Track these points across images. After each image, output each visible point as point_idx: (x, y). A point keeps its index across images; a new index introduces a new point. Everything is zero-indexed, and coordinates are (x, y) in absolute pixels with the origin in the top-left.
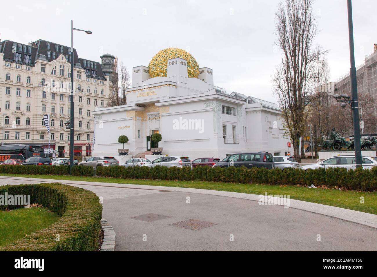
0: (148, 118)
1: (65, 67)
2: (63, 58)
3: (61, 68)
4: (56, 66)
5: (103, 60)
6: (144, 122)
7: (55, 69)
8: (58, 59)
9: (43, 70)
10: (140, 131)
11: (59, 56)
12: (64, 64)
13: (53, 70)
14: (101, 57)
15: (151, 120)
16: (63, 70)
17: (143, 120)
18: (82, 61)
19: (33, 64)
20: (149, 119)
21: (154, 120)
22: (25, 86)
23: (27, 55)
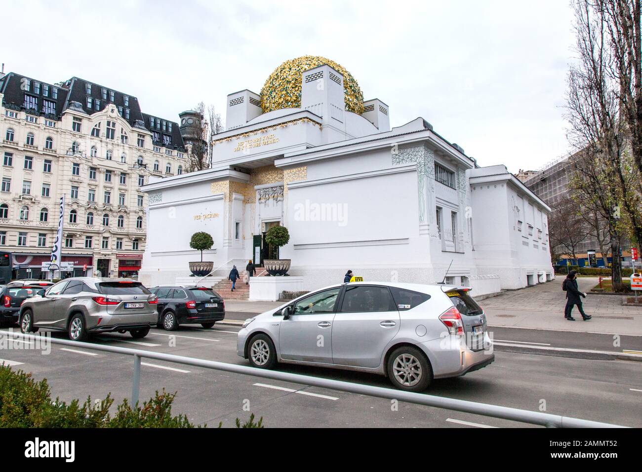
0: (258, 197)
1: (117, 125)
2: (112, 111)
3: (109, 127)
4: (99, 123)
5: (183, 119)
6: (248, 205)
7: (97, 128)
8: (104, 111)
9: (77, 127)
10: (240, 226)
11: (107, 107)
12: (114, 120)
13: (94, 129)
14: (181, 116)
15: (263, 201)
16: (112, 129)
17: (245, 202)
18: (147, 118)
19: (58, 116)
20: (260, 199)
21: (271, 200)
22: (42, 153)
23: (48, 101)
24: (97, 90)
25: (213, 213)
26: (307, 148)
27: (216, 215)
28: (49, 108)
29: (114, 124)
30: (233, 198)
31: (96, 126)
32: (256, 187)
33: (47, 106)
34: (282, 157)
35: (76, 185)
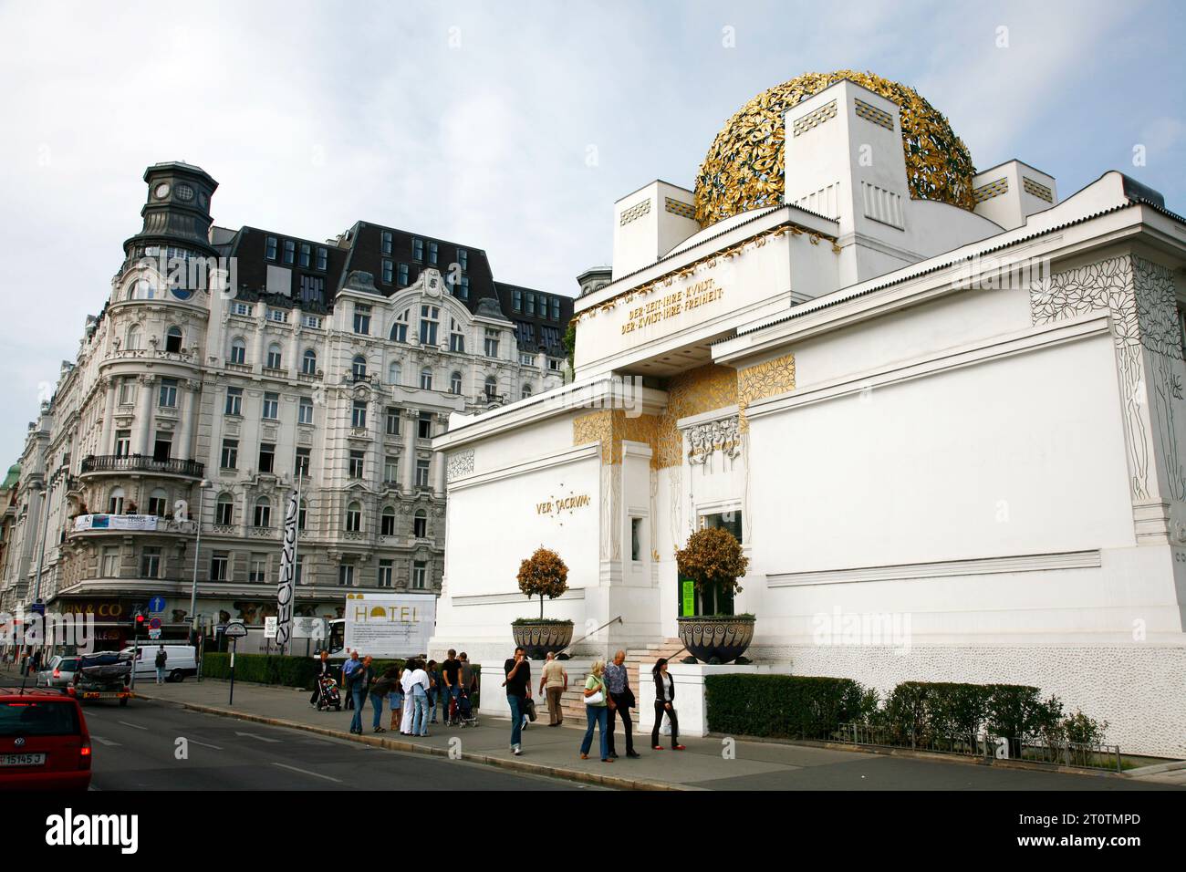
0: (686, 447)
1: (442, 313)
2: (433, 283)
3: (424, 318)
4: (407, 312)
5: (587, 288)
6: (665, 473)
7: (402, 322)
8: (416, 285)
9: (361, 323)
11: (422, 276)
12: (438, 303)
13: (396, 325)
14: (581, 280)
15: (697, 458)
16: (432, 323)
17: (657, 463)
18: (505, 291)
19: (326, 307)
20: (692, 454)
21: (718, 454)
22: (295, 383)
23: (309, 276)
24: (403, 241)
25: (577, 495)
26: (794, 304)
27: (583, 500)
28: (312, 291)
29: (435, 314)
30: (624, 454)
31: (399, 318)
32: (681, 423)
33: (307, 286)
34: (731, 334)
35: (359, 447)
